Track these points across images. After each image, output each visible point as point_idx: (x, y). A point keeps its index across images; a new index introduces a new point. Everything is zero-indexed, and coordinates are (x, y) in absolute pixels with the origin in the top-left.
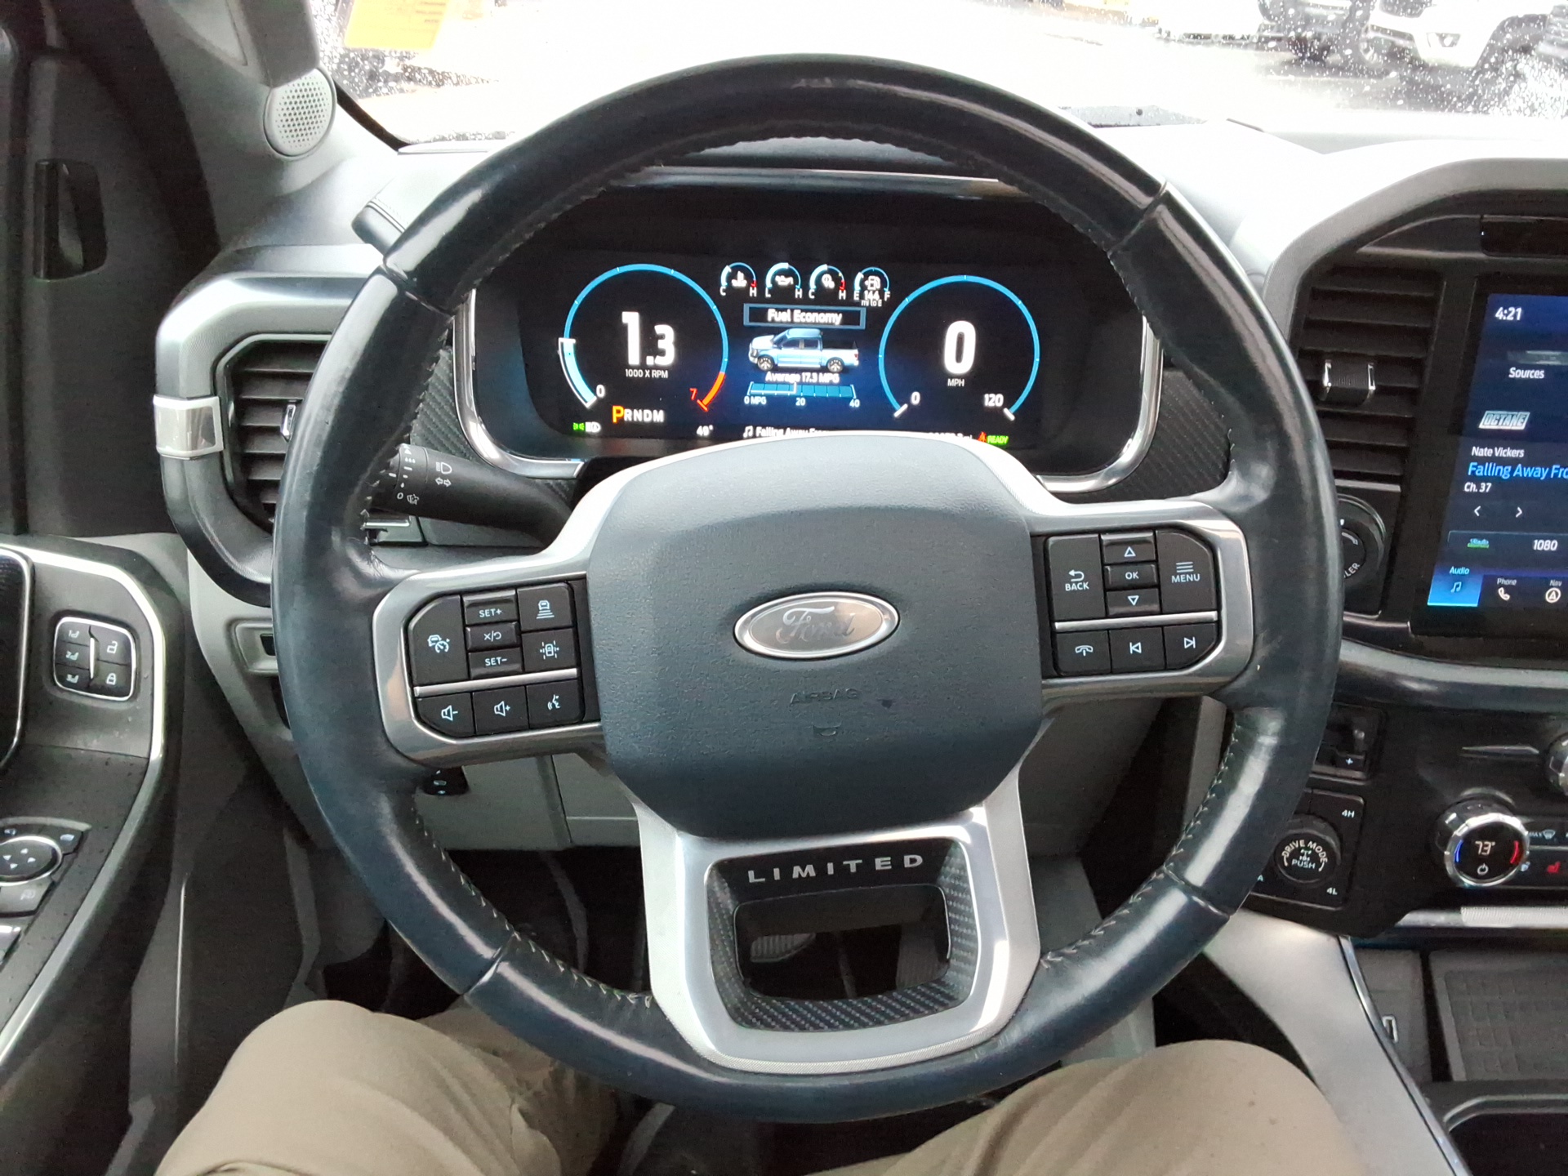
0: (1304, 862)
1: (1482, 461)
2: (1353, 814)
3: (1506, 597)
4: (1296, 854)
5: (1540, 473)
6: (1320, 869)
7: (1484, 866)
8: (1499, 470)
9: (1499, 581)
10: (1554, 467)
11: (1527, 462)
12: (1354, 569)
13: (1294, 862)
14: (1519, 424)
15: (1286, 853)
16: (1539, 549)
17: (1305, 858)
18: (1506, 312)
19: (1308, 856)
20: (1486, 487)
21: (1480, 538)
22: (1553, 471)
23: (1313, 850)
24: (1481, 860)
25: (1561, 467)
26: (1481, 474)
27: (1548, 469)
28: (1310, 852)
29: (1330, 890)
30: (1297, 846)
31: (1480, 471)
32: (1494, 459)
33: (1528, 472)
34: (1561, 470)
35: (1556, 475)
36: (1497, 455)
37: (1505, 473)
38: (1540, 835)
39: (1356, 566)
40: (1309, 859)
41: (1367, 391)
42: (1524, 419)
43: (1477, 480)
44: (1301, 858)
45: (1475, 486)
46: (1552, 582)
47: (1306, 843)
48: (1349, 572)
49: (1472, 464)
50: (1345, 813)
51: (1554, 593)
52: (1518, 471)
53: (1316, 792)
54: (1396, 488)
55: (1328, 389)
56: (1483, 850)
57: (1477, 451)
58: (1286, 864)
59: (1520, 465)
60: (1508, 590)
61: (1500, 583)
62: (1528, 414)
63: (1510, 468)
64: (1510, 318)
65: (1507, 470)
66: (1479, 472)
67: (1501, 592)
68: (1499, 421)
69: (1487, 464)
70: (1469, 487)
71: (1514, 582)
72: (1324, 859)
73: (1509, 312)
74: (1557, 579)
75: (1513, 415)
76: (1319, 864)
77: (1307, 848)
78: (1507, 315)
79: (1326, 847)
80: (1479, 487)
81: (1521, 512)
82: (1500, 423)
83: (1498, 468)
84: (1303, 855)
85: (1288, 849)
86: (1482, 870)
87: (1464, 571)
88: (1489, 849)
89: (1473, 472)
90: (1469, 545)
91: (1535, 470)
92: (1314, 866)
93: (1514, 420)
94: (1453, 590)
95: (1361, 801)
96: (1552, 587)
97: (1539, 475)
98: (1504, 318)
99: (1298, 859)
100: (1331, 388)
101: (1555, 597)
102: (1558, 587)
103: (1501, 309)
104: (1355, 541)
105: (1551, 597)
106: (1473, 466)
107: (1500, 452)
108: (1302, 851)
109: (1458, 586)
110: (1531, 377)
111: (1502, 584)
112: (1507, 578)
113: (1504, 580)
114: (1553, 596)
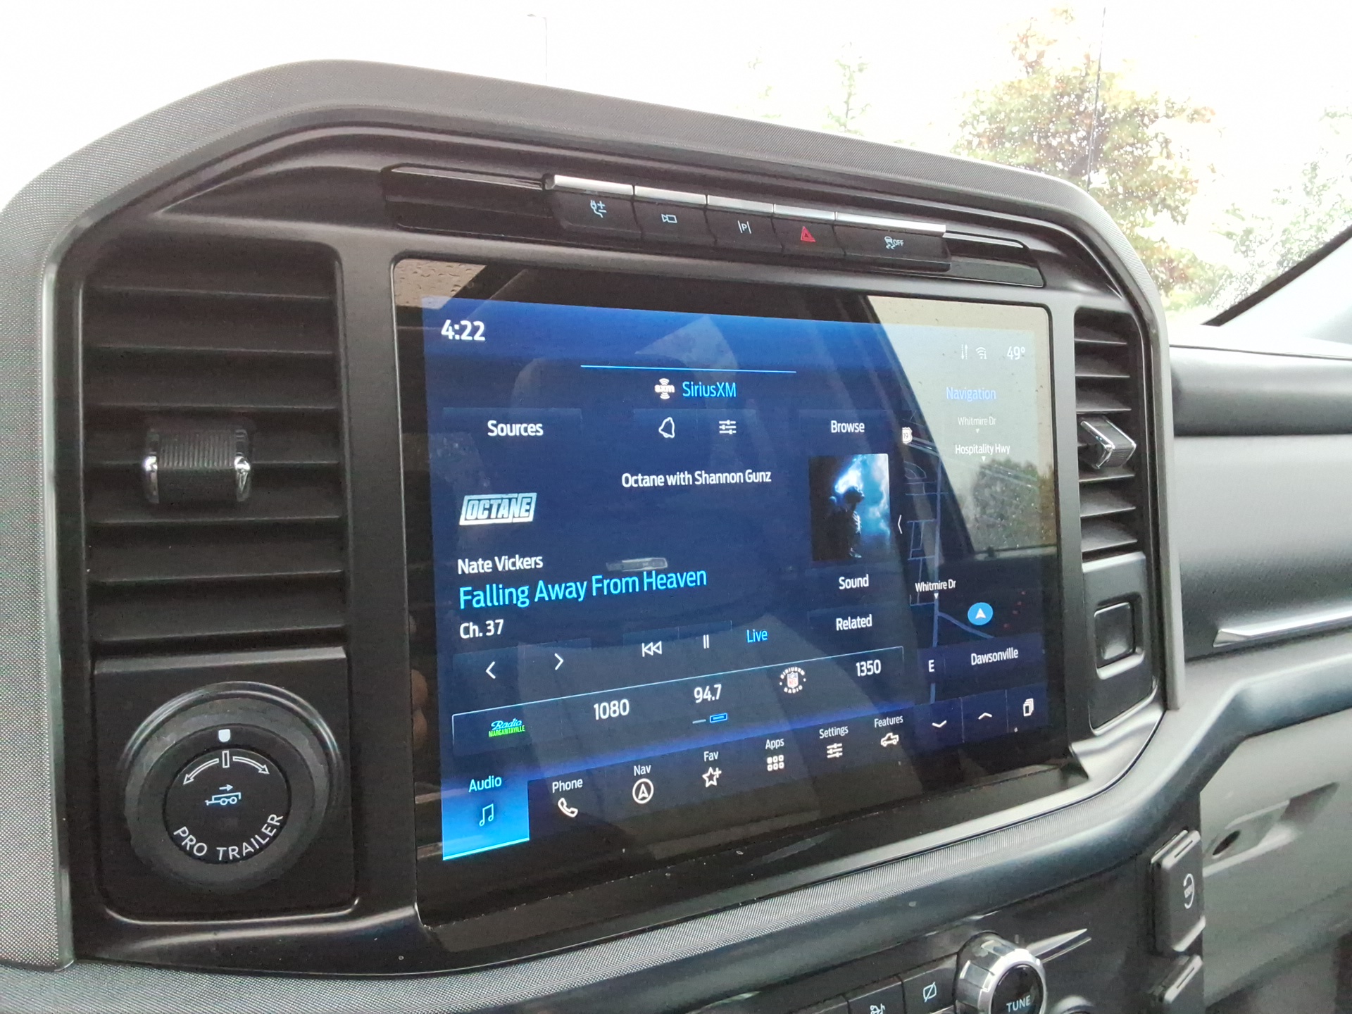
1: (478, 581)
3: (570, 812)
5: (574, 590)
8: (511, 594)
9: (556, 786)
10: (594, 578)
11: (552, 575)
12: (273, 827)
14: (524, 513)
16: (604, 717)
18: (457, 327)
20: (496, 626)
21: (507, 717)
22: (595, 586)
25: (605, 578)
26: (482, 604)
27: (585, 583)
31: (481, 600)
32: (496, 577)
33: (557, 592)
34: (606, 582)
35: (600, 590)
36: (500, 568)
37: (521, 597)
39: (274, 819)
41: (232, 474)
42: (529, 504)
43: (479, 616)
45: (476, 628)
46: (637, 770)
48: (264, 836)
49: (462, 590)
51: (643, 787)
52: (541, 592)
54: (338, 653)
55: (154, 476)
57: (465, 567)
59: (541, 583)
60: (572, 797)
61: (557, 790)
62: (534, 495)
63: (526, 588)
64: (465, 337)
65: (523, 592)
66: (478, 602)
68: (490, 510)
69: (488, 586)
70: (468, 631)
71: (579, 783)
73: (463, 328)
74: (644, 763)
75: (510, 500)
78: (460, 332)
80: (484, 628)
81: (562, 661)
82: (493, 515)
83: (507, 591)
87: (492, 782)
89: (468, 603)
90: (491, 734)
91: (566, 588)
93: (515, 508)
94: (482, 822)
96: (638, 777)
97: (574, 595)
98: (457, 337)
100: (159, 472)
101: (646, 795)
102: (646, 776)
103: (448, 322)
104: (263, 769)
105: (641, 796)
106: (466, 593)
107: (504, 564)
109: (488, 813)
110: (525, 434)
111: (560, 790)
112: (565, 779)
113: (563, 784)
114: (643, 792)
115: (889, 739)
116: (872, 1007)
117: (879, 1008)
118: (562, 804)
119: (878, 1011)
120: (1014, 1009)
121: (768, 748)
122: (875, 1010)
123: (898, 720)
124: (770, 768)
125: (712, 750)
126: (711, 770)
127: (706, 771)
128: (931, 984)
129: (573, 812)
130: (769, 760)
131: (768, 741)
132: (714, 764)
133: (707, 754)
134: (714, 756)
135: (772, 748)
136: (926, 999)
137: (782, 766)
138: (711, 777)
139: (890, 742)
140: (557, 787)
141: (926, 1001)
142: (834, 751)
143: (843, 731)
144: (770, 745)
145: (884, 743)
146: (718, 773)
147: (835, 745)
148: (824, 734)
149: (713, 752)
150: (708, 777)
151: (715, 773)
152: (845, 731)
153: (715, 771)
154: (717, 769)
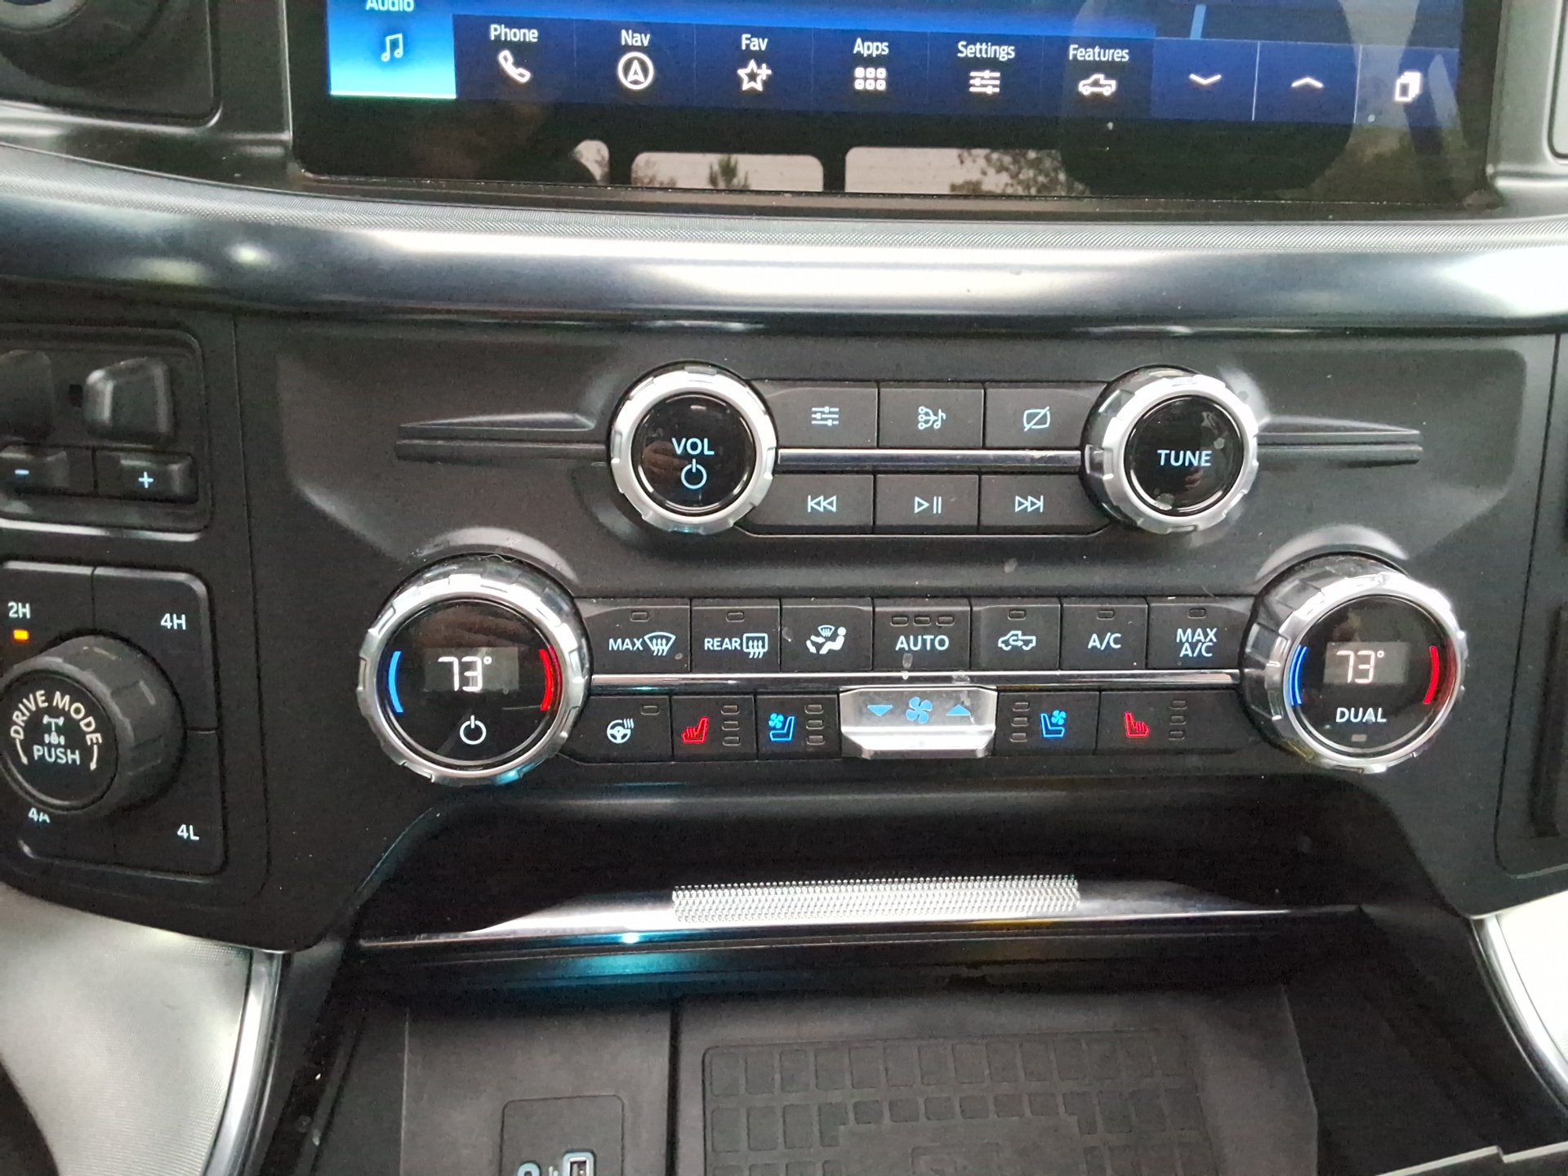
0: (54, 750)
2: (183, 621)
3: (521, 75)
4: (35, 730)
6: (93, 766)
7: (473, 722)
9: (496, 31)
13: (38, 751)
15: (17, 734)
17: (54, 738)
19: (59, 730)
23: (65, 714)
24: (465, 703)
28: (61, 721)
29: (183, 832)
30: (33, 708)
38: (638, 644)
40: (62, 740)
44: (47, 739)
46: (626, 36)
47: (49, 698)
50: (167, 621)
51: (636, 66)
53: (100, 571)
56: (465, 681)
58: (25, 760)
60: (521, 53)
61: (498, 37)
67: (506, 60)
71: (532, 35)
72: (94, 738)
74: (639, 28)
76: (86, 753)
77: (54, 712)
79: (94, 707)
84: (48, 729)
85: (19, 718)
86: (473, 733)
88: (477, 674)
92: (77, 756)
94: (386, 56)
95: (199, 587)
96: (629, 48)
99: (42, 743)
101: (640, 77)
102: (642, 50)
105: (631, 77)
108: (46, 719)
109: (394, 45)
111: (503, 39)
112: (512, 23)
113: (508, 30)
114: (636, 73)
115: (1096, 84)
116: (922, 410)
117: (936, 414)
118: (506, 59)
119: (933, 418)
120: (1173, 462)
121: (859, 52)
122: (927, 414)
123: (1121, 55)
124: (859, 85)
125: (756, 33)
126: (752, 64)
127: (745, 66)
128: (1043, 408)
129: (522, 75)
130: (859, 72)
131: (859, 41)
132: (760, 58)
133: (747, 39)
134: (759, 44)
135: (866, 53)
136: (1027, 427)
137: (882, 86)
138: (752, 77)
139: (1096, 90)
140: (497, 33)
141: (1026, 430)
142: (985, 83)
143: (1005, 53)
144: (861, 47)
145: (1085, 88)
146: (764, 72)
147: (987, 74)
148: (967, 51)
149: (758, 37)
150: (747, 75)
151: (759, 71)
152: (1008, 54)
153: (759, 66)
154: (764, 66)
